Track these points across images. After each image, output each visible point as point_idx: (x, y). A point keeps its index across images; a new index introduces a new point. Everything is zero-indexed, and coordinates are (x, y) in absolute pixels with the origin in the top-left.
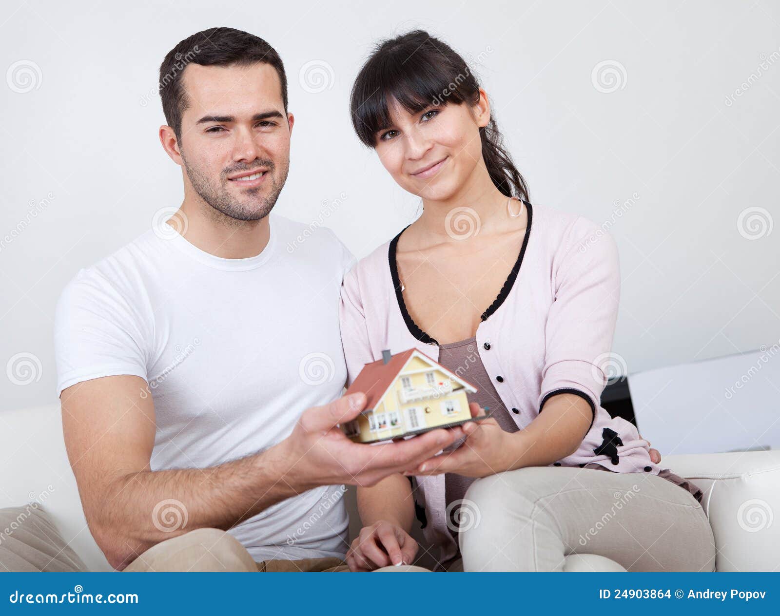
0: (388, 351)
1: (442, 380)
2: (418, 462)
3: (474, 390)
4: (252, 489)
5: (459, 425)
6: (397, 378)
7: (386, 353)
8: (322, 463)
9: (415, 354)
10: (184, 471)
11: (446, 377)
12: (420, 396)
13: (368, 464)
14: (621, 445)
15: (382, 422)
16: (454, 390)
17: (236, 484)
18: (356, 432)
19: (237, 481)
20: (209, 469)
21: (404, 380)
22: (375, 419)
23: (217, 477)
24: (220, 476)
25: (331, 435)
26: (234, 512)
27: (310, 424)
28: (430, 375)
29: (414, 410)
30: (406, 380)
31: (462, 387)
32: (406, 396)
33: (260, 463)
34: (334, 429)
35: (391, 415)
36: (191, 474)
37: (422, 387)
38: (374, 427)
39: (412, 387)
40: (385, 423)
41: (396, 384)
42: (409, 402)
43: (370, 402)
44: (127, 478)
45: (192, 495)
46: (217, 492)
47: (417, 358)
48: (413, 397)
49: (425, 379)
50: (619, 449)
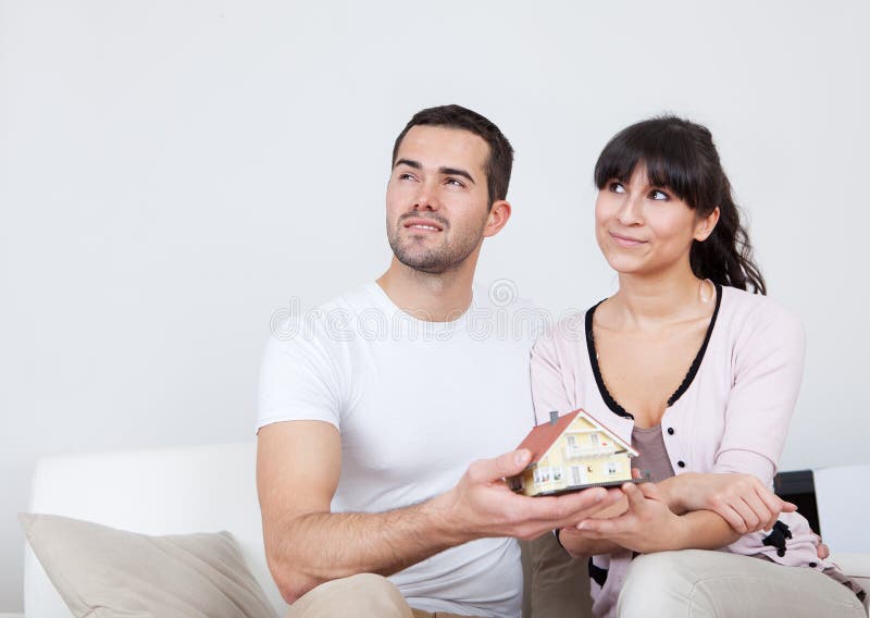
0: (556, 413)
1: (606, 441)
2: (577, 519)
3: (636, 454)
4: (417, 534)
5: (618, 486)
6: (562, 435)
7: (554, 414)
8: (485, 512)
9: (581, 414)
10: (356, 514)
11: (610, 439)
12: (584, 454)
13: (528, 515)
14: (791, 538)
15: (545, 476)
16: (617, 453)
17: (403, 527)
18: (520, 487)
19: (404, 525)
20: (380, 514)
21: (569, 439)
22: (539, 473)
23: (386, 521)
24: (389, 519)
25: (496, 487)
26: (399, 555)
27: (476, 476)
28: (594, 436)
29: (577, 468)
30: (571, 439)
31: (625, 451)
32: (569, 452)
33: (426, 509)
34: (498, 481)
35: (554, 469)
36: (362, 516)
37: (585, 446)
38: (538, 480)
39: (577, 444)
40: (548, 477)
41: (561, 441)
42: (573, 459)
43: (535, 457)
44: (305, 517)
45: (361, 535)
46: (385, 534)
47: (583, 418)
48: (577, 455)
49: (589, 437)
50: (788, 541)
